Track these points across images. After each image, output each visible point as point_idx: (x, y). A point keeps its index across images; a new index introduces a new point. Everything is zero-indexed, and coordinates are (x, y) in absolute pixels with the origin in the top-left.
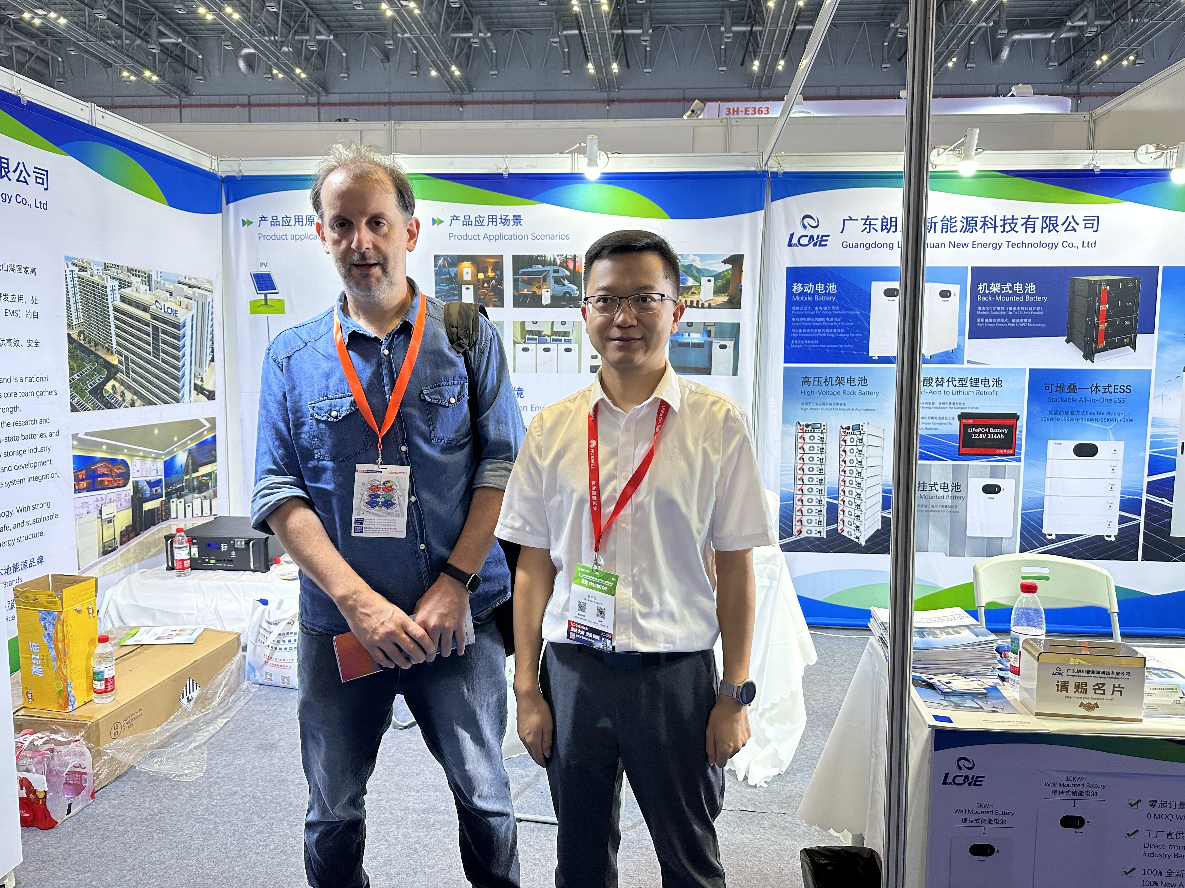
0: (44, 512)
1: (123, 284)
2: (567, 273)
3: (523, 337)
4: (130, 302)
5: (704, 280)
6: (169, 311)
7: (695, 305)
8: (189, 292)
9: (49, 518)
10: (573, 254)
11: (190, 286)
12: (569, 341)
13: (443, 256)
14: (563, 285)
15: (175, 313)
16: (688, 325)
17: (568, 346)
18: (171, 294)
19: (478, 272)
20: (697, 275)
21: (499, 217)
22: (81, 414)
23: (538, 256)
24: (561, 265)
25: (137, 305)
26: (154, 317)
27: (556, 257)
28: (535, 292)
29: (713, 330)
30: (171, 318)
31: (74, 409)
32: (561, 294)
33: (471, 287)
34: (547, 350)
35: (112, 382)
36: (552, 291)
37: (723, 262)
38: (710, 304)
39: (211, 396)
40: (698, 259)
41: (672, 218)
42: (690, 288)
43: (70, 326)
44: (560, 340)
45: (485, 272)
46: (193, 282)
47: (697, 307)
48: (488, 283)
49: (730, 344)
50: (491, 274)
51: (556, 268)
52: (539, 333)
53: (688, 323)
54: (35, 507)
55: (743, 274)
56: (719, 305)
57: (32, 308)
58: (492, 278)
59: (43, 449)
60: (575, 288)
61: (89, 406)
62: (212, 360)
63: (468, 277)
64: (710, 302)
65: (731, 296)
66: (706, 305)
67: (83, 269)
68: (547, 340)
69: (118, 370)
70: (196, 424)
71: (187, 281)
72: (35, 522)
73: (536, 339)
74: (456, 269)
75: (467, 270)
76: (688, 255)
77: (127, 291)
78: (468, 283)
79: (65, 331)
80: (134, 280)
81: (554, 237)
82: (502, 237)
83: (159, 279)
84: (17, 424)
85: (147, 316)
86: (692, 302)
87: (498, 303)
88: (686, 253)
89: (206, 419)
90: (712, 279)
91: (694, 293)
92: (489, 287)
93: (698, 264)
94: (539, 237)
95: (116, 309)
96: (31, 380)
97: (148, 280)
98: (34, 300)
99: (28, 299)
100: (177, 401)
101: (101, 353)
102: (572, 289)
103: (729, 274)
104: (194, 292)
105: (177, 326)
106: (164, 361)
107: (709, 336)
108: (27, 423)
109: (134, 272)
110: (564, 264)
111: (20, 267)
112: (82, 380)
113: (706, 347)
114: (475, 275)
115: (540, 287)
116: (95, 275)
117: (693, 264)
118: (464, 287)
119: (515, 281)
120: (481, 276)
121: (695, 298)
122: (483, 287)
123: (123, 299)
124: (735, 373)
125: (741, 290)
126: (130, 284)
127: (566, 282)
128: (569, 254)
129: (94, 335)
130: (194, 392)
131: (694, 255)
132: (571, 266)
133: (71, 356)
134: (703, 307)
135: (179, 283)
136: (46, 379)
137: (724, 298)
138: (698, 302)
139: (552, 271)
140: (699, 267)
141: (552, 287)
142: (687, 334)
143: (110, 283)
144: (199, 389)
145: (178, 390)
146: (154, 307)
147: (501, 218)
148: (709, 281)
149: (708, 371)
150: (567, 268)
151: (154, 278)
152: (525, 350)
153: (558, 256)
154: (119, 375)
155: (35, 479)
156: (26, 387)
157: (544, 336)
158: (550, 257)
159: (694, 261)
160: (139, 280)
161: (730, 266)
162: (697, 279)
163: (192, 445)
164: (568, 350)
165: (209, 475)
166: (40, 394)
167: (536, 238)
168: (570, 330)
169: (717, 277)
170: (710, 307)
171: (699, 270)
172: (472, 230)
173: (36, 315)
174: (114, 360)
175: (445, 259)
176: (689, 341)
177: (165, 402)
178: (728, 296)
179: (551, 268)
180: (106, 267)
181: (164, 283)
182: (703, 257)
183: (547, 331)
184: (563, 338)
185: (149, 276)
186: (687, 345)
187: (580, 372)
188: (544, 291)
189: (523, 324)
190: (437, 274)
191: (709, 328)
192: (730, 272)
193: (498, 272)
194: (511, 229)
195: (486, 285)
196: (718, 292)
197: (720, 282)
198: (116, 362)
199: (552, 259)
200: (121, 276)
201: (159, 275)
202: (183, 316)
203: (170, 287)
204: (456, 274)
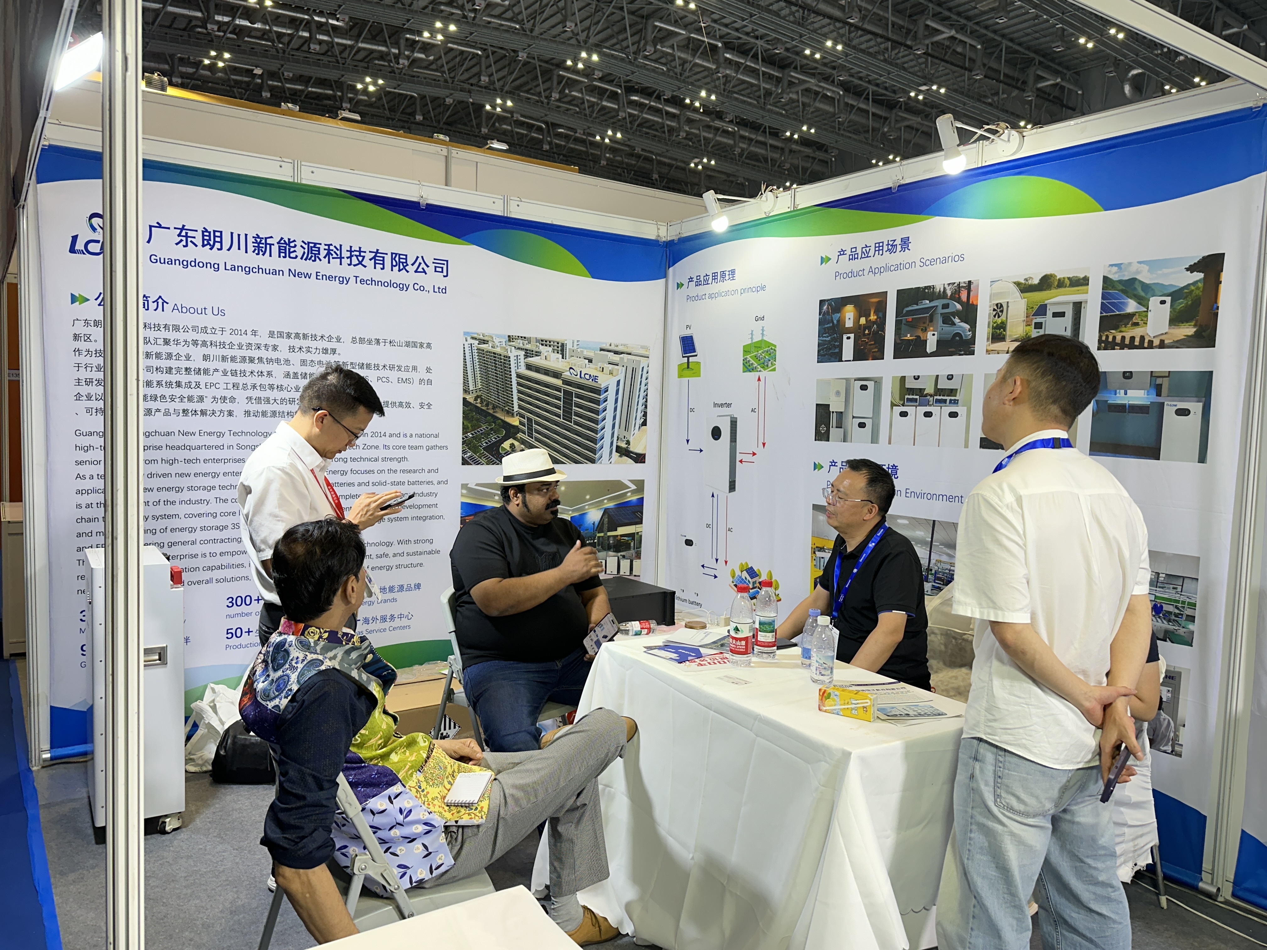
0: (427, 547)
1: (528, 354)
2: (959, 307)
3: (902, 398)
4: (538, 370)
5: (1154, 302)
6: (587, 377)
7: (1137, 343)
8: (616, 358)
9: (430, 553)
10: (967, 280)
11: (616, 353)
12: (956, 402)
13: (828, 300)
14: (954, 324)
15: (595, 379)
16: (1125, 377)
17: (953, 409)
18: (590, 361)
19: (860, 317)
20: (1143, 294)
21: (886, 243)
22: (473, 468)
23: (926, 287)
24: (952, 298)
25: (547, 372)
26: (566, 382)
27: (946, 286)
28: (919, 337)
29: (1165, 383)
30: (590, 383)
31: (465, 462)
32: (950, 337)
33: (852, 336)
34: (928, 415)
35: (511, 441)
36: (939, 334)
37: (1187, 269)
38: (1162, 341)
39: (640, 458)
40: (1145, 268)
41: (1106, 209)
42: (1131, 316)
43: (466, 391)
44: (945, 401)
45: (867, 316)
46: (620, 349)
47: (1141, 346)
48: (869, 328)
49: (1196, 407)
50: (873, 317)
51: (945, 301)
52: (920, 392)
53: (1124, 373)
54: (417, 542)
55: (1222, 287)
56: (1178, 341)
57: (427, 376)
58: (874, 323)
59: (429, 494)
60: (967, 327)
61: (483, 460)
62: (644, 424)
63: (849, 324)
64: (1163, 337)
65: (1201, 326)
66: (1156, 342)
67: (484, 342)
68: (929, 401)
69: (516, 430)
70: (618, 485)
71: (613, 348)
72: (415, 554)
73: (916, 400)
74: (838, 315)
75: (849, 315)
76: (1130, 264)
77: (534, 360)
78: (849, 331)
79: (460, 395)
80: (542, 349)
81: (945, 260)
82: (887, 268)
83: (575, 347)
84: (404, 471)
85: (558, 382)
86: (1133, 339)
87: (878, 354)
88: (1125, 261)
89: (630, 481)
90: (1168, 299)
91: (1136, 324)
92: (869, 334)
93: (1146, 277)
94: (928, 262)
95: (519, 376)
96: (421, 436)
97: (561, 349)
98: (428, 370)
99: (422, 369)
100: (593, 461)
101: (500, 415)
102: (964, 329)
103: (1198, 288)
104: (622, 359)
105: (597, 391)
106: (576, 423)
107: (1159, 394)
108: (415, 471)
109: (544, 342)
110: (956, 296)
111: (414, 343)
112: (477, 438)
113: (1153, 413)
114: (856, 321)
115: (925, 330)
116: (499, 346)
117: (1139, 277)
118: (845, 337)
119: (898, 323)
120: (863, 321)
121: (1137, 332)
122: (864, 335)
123: (529, 367)
124: (1202, 459)
125: (1216, 315)
126: (538, 354)
127: (957, 320)
128: (962, 281)
129: (493, 399)
130: (615, 455)
131: (1139, 262)
132: (964, 297)
133: (466, 416)
134: (1151, 346)
135: (601, 350)
136: (437, 436)
137: (1188, 330)
138: (1142, 338)
139: (940, 307)
140: (1147, 281)
141: (940, 328)
142: (1122, 392)
143: (513, 353)
144: (624, 452)
145: (594, 451)
146: (568, 373)
147: (888, 245)
148: (1163, 302)
149: (1153, 452)
150: (959, 301)
151: (569, 347)
152: (904, 414)
153: (949, 284)
154: (520, 435)
155: (419, 518)
156: (415, 442)
157: (926, 395)
158: (939, 288)
159: (1138, 272)
160: (550, 349)
161: (1201, 275)
162: (1143, 301)
163: (611, 505)
164: (953, 415)
165: (632, 535)
166: (429, 448)
167: (924, 264)
168: (959, 388)
169: (1176, 295)
170: (1162, 345)
171: (1146, 287)
172: (857, 265)
173: (430, 382)
174: (515, 421)
175: (829, 305)
176: (1126, 402)
177: (576, 462)
178: (1195, 326)
179: (938, 303)
180: (510, 338)
181: (582, 352)
182: (1153, 265)
183: (930, 390)
184: (948, 398)
185: (563, 345)
186: (1121, 408)
187: (966, 446)
188: (929, 334)
189: (903, 379)
190: (821, 323)
191: (1159, 381)
192: (1200, 285)
193: (881, 315)
194: (899, 257)
195: (867, 332)
196: (1176, 320)
197: (1182, 304)
198: (516, 423)
199: (942, 290)
200: (528, 347)
201: (576, 343)
202: (604, 381)
203: (590, 354)
204: (838, 321)
